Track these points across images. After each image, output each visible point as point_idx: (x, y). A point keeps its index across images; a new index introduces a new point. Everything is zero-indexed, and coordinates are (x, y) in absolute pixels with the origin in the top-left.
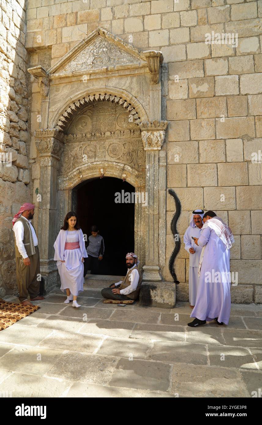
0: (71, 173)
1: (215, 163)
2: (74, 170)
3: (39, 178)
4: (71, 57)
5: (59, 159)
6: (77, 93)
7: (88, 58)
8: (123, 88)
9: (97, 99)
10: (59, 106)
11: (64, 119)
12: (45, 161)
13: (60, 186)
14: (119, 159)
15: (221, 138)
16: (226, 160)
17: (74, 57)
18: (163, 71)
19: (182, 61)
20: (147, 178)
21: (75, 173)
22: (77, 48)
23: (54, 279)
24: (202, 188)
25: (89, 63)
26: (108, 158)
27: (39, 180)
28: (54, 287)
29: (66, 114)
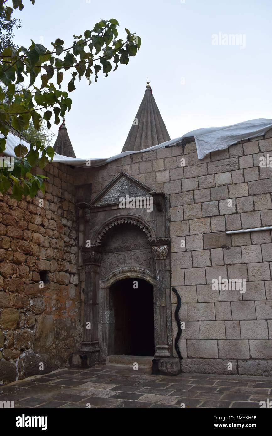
0: (108, 275)
1: (204, 267)
2: (110, 274)
3: (84, 281)
4: (104, 193)
5: (100, 265)
6: (109, 219)
7: (115, 193)
8: (140, 215)
9: (122, 223)
10: (97, 228)
11: (101, 238)
12: (89, 268)
13: (100, 286)
14: (141, 264)
15: (207, 248)
16: (212, 264)
17: (107, 192)
18: (166, 201)
19: (178, 193)
20: (157, 279)
21: (111, 276)
22: (108, 186)
23: (96, 358)
24: (195, 286)
25: (117, 197)
26: (133, 264)
27: (85, 282)
28: (96, 364)
29: (102, 234)
